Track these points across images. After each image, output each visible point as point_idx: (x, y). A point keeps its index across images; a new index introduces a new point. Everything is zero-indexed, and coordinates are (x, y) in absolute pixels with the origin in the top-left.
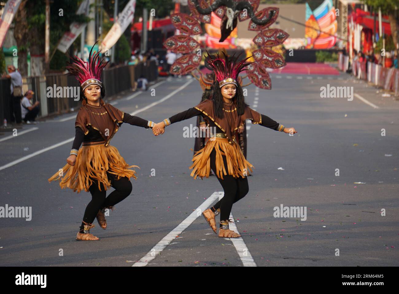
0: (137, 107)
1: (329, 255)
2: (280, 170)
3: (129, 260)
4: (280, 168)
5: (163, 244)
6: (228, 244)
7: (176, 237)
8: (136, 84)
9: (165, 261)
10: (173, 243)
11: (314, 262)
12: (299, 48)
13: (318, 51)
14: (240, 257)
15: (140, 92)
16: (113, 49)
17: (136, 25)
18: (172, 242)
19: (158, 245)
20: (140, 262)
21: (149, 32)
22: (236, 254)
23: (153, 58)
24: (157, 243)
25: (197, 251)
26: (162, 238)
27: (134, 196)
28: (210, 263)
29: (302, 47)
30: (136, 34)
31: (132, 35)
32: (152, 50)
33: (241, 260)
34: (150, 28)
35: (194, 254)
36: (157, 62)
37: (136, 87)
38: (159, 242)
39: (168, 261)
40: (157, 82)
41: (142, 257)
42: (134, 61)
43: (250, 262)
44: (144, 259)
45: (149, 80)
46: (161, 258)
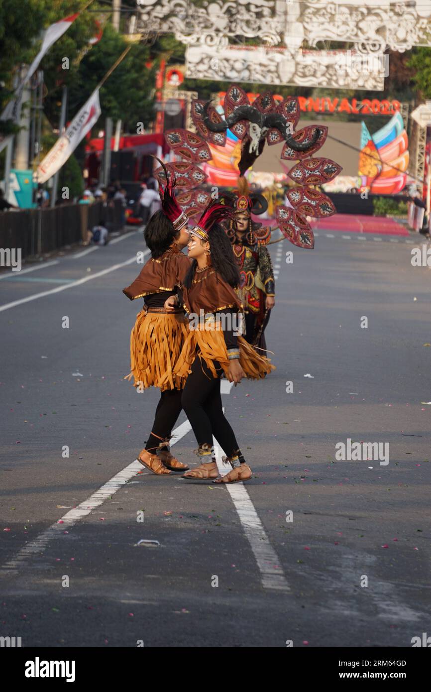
0: (89, 270)
1: (376, 511)
2: (307, 377)
3: (61, 505)
4: (308, 375)
5: (116, 483)
6: (219, 488)
7: (138, 473)
8: (90, 234)
9: (118, 509)
10: (133, 482)
11: (351, 521)
12: (348, 191)
13: (378, 197)
14: (235, 509)
15: (95, 248)
16: (56, 177)
17: (94, 142)
18: (130, 480)
19: (109, 484)
20: (79, 508)
21: (113, 154)
22: (230, 503)
23: (120, 195)
24: (107, 481)
25: (169, 497)
26: (116, 474)
27: (75, 407)
28: (189, 516)
29: (352, 190)
30: (93, 156)
31: (88, 157)
32: (118, 183)
33: (237, 512)
34: (116, 148)
35: (165, 501)
36: (124, 200)
37: (89, 239)
38: (110, 479)
39: (122, 509)
40: (123, 233)
41: (82, 502)
42: (89, 198)
43: (251, 516)
44: (85, 504)
45: (110, 230)
46: (112, 504)
